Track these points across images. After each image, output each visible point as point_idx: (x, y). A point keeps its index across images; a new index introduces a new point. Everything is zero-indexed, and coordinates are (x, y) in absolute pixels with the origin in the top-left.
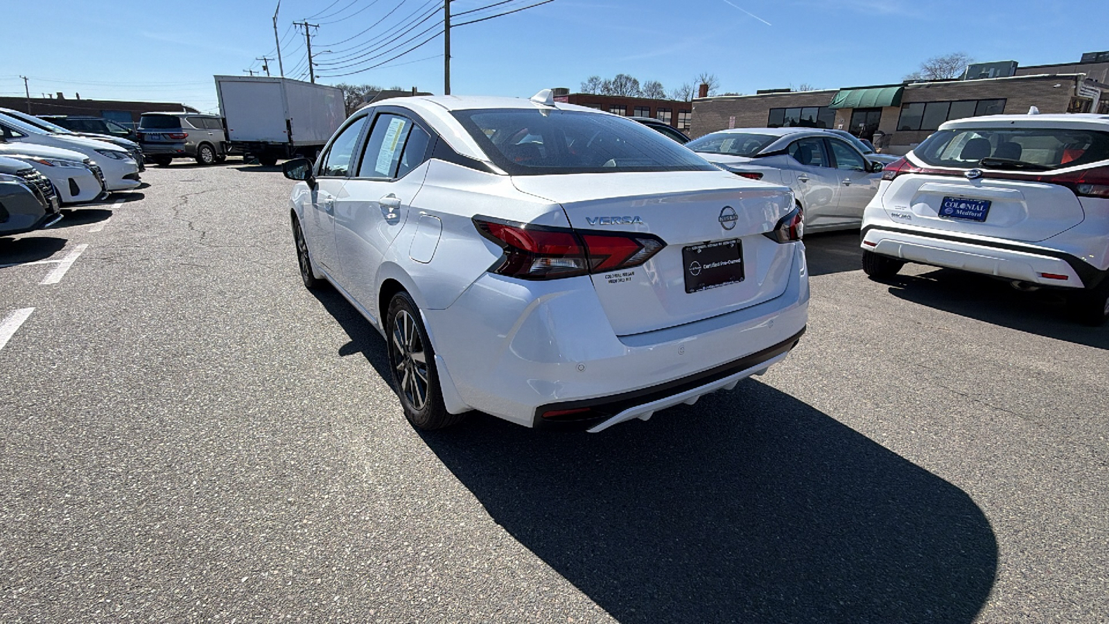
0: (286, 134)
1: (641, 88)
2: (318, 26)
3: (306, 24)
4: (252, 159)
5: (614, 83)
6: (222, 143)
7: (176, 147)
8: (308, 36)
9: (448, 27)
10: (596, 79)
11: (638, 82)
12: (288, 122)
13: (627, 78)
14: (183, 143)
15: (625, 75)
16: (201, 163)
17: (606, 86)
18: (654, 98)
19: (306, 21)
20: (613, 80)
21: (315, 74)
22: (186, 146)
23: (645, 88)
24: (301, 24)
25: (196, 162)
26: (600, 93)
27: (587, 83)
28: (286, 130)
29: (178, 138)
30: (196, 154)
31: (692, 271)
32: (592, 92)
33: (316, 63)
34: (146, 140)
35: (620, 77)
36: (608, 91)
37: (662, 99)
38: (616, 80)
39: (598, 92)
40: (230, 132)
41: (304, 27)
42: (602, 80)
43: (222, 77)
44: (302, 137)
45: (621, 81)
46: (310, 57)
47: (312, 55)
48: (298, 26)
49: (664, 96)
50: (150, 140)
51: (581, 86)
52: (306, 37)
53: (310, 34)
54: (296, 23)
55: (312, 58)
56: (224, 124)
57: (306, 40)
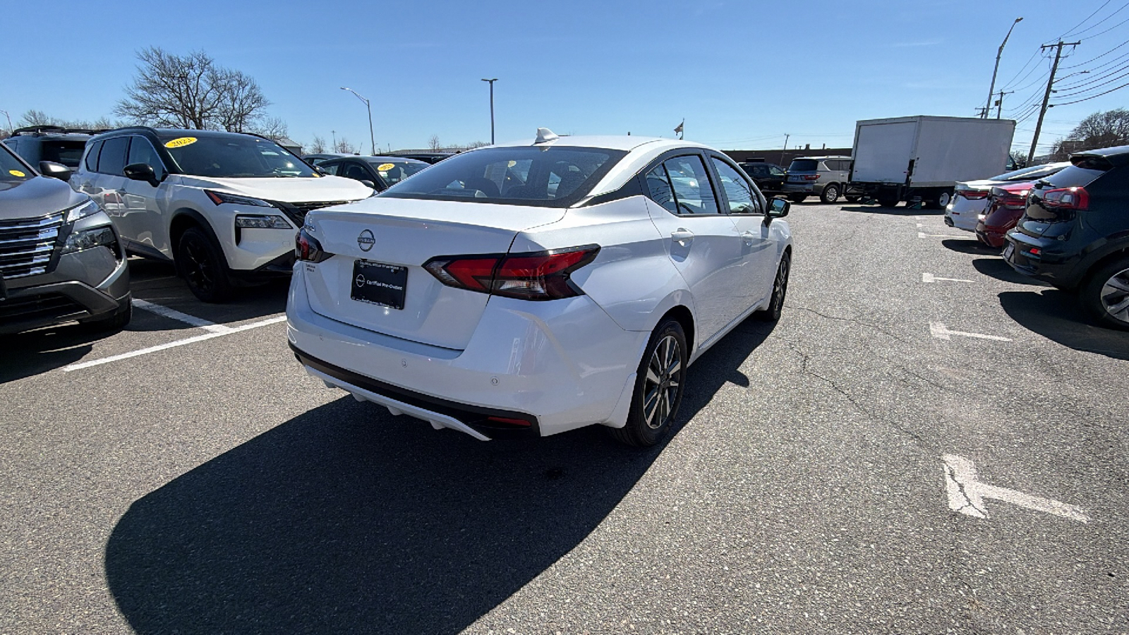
3: (1059, 45)
4: (869, 200)
6: (846, 183)
7: (807, 187)
12: (912, 163)
14: (813, 183)
16: (824, 202)
19: (1062, 40)
21: (1049, 103)
22: (814, 186)
25: (820, 201)
28: (907, 171)
29: (811, 179)
30: (821, 194)
31: (357, 282)
33: (1055, 89)
34: (788, 181)
40: (854, 172)
43: (864, 121)
44: (921, 178)
46: (1050, 84)
47: (1054, 81)
50: (791, 181)
52: (1053, 60)
53: (1058, 57)
54: (1043, 47)
55: (1053, 85)
56: (852, 167)
57: (1052, 66)
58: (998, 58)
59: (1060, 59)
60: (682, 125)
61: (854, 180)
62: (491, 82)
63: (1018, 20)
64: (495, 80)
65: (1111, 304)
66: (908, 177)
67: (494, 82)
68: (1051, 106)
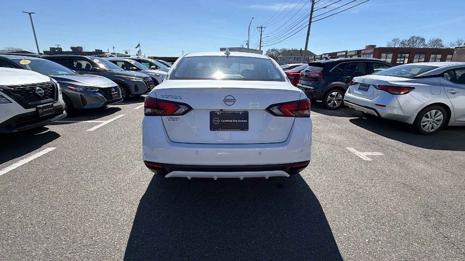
1: (426, 43)
3: (262, 27)
5: (408, 41)
9: (310, 22)
10: (397, 39)
11: (424, 40)
13: (418, 38)
15: (417, 36)
17: (403, 43)
18: (435, 47)
20: (408, 39)
21: (261, 45)
23: (429, 42)
26: (399, 46)
27: (391, 41)
31: (215, 122)
32: (393, 46)
33: (262, 41)
35: (413, 38)
36: (404, 45)
37: (441, 48)
38: (410, 39)
39: (397, 46)
42: (401, 40)
45: (413, 40)
46: (261, 39)
47: (262, 38)
48: (259, 28)
49: (443, 46)
51: (387, 43)
52: (261, 32)
53: (262, 31)
54: (258, 27)
55: (262, 40)
57: (261, 33)
58: (249, 30)
59: (262, 32)
63: (253, 18)
64: (33, 13)
65: (329, 103)
68: (262, 46)
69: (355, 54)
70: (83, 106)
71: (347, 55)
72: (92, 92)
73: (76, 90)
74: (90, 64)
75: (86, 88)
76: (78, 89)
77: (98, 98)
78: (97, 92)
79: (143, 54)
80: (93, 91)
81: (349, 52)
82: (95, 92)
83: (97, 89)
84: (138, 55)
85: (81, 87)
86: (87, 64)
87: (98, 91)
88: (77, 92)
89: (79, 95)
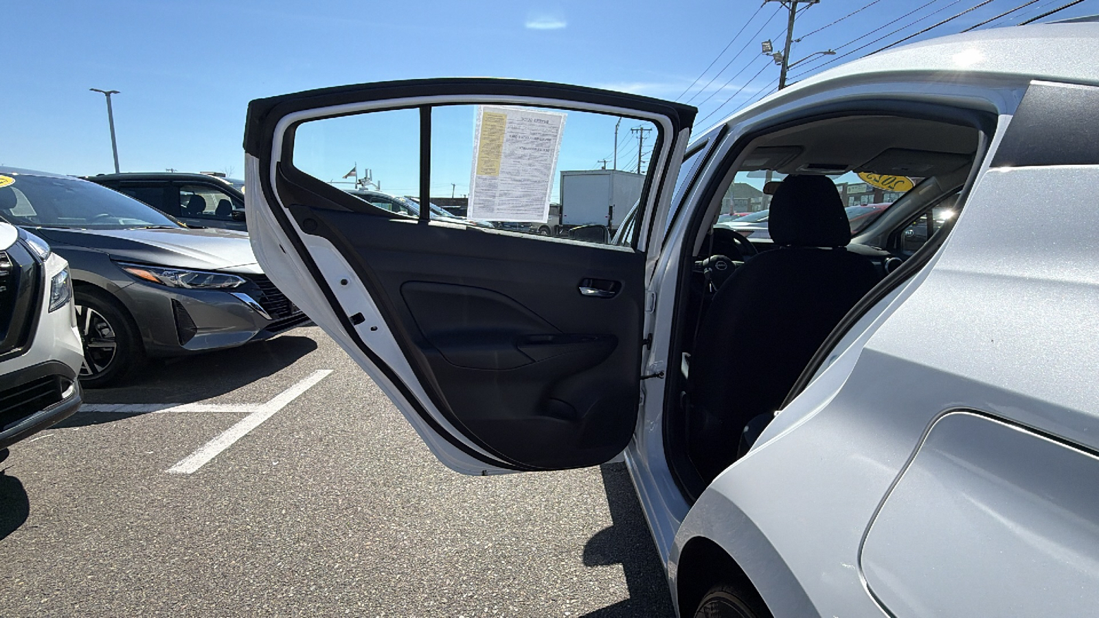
0: (607, 219)
2: (651, 130)
3: (642, 129)
6: (557, 226)
8: (641, 138)
12: (611, 208)
19: (642, 126)
21: (641, 170)
24: (637, 130)
28: (608, 215)
33: (644, 161)
40: (564, 217)
41: (639, 132)
43: (566, 172)
46: (640, 156)
47: (642, 154)
48: (635, 131)
52: (639, 140)
53: (644, 136)
54: (632, 130)
55: (642, 158)
56: (561, 211)
57: (639, 142)
58: (616, 133)
59: (643, 140)
60: (354, 170)
61: (564, 223)
62: (108, 94)
64: (115, 92)
66: (609, 221)
67: (112, 94)
69: (867, 192)
70: (181, 342)
71: (848, 193)
72: (221, 289)
73: (159, 284)
74: (230, 201)
75: (199, 275)
76: (168, 280)
77: (240, 312)
78: (236, 290)
79: (375, 181)
80: (226, 284)
81: (851, 187)
82: (230, 289)
83: (238, 280)
84: (363, 183)
85: (180, 273)
86: (222, 202)
87: (241, 285)
88: (164, 290)
89: (167, 298)
